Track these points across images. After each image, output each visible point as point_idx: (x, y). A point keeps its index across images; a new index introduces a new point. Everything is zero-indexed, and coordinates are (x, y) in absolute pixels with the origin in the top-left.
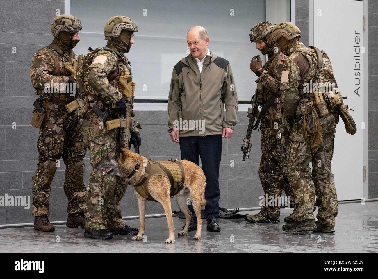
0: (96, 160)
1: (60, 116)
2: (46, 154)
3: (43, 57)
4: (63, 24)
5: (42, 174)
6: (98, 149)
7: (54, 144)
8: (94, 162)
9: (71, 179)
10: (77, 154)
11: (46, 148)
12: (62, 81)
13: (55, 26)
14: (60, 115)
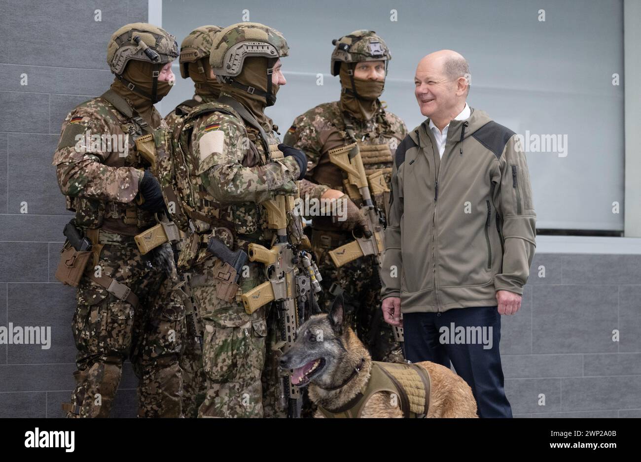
0: (220, 365)
1: (126, 259)
2: (93, 349)
3: (86, 121)
4: (135, 43)
5: (86, 396)
6: (223, 339)
7: (111, 325)
8: (214, 368)
9: (151, 408)
10: (164, 350)
11: (93, 333)
12: (127, 179)
13: (117, 50)
14: (126, 257)
